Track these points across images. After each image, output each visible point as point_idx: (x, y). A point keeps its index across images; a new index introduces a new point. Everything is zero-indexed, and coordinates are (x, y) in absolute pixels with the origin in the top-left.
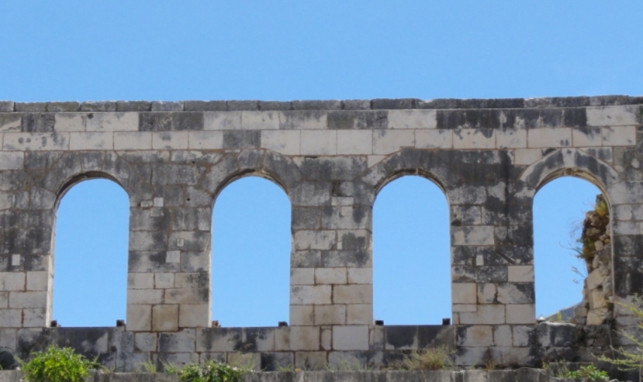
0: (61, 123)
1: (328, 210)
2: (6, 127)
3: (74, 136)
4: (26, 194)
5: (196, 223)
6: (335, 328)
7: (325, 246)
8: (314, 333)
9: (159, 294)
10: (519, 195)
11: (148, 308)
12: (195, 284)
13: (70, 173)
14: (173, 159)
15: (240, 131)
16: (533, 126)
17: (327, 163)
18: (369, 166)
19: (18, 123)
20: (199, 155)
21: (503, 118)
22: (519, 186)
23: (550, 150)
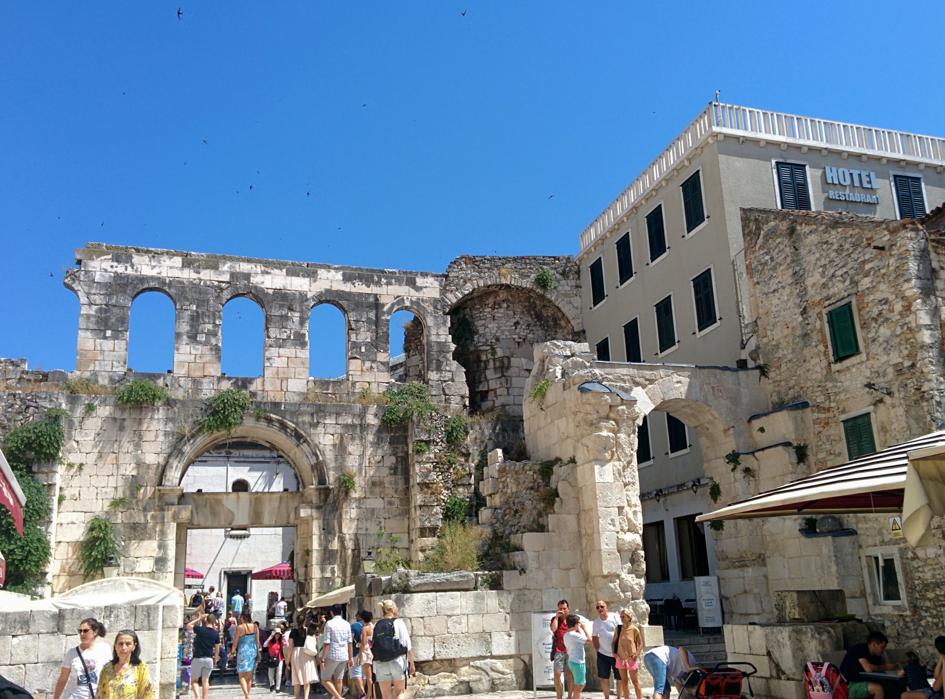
0: (136, 259)
1: (285, 318)
2: (103, 258)
3: (144, 267)
4: (115, 297)
5: (214, 320)
6: (289, 380)
7: (284, 336)
8: (279, 382)
9: (193, 357)
10: (383, 318)
11: (187, 364)
12: (214, 353)
13: (141, 287)
14: (202, 284)
15: (238, 273)
16: (391, 284)
17: (286, 293)
18: (308, 297)
19: (110, 256)
20: (216, 283)
21: (376, 278)
22: (384, 313)
23: (399, 296)
